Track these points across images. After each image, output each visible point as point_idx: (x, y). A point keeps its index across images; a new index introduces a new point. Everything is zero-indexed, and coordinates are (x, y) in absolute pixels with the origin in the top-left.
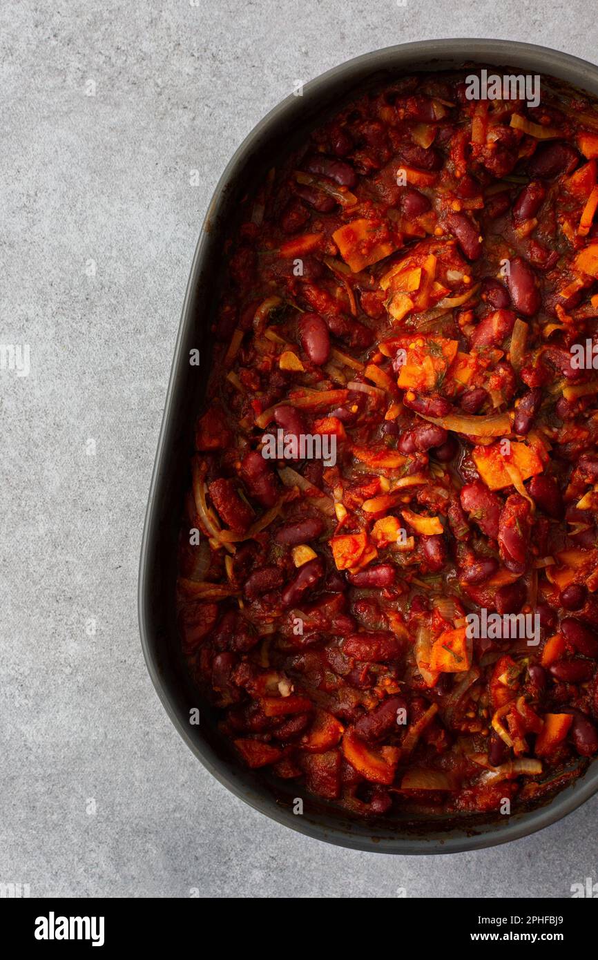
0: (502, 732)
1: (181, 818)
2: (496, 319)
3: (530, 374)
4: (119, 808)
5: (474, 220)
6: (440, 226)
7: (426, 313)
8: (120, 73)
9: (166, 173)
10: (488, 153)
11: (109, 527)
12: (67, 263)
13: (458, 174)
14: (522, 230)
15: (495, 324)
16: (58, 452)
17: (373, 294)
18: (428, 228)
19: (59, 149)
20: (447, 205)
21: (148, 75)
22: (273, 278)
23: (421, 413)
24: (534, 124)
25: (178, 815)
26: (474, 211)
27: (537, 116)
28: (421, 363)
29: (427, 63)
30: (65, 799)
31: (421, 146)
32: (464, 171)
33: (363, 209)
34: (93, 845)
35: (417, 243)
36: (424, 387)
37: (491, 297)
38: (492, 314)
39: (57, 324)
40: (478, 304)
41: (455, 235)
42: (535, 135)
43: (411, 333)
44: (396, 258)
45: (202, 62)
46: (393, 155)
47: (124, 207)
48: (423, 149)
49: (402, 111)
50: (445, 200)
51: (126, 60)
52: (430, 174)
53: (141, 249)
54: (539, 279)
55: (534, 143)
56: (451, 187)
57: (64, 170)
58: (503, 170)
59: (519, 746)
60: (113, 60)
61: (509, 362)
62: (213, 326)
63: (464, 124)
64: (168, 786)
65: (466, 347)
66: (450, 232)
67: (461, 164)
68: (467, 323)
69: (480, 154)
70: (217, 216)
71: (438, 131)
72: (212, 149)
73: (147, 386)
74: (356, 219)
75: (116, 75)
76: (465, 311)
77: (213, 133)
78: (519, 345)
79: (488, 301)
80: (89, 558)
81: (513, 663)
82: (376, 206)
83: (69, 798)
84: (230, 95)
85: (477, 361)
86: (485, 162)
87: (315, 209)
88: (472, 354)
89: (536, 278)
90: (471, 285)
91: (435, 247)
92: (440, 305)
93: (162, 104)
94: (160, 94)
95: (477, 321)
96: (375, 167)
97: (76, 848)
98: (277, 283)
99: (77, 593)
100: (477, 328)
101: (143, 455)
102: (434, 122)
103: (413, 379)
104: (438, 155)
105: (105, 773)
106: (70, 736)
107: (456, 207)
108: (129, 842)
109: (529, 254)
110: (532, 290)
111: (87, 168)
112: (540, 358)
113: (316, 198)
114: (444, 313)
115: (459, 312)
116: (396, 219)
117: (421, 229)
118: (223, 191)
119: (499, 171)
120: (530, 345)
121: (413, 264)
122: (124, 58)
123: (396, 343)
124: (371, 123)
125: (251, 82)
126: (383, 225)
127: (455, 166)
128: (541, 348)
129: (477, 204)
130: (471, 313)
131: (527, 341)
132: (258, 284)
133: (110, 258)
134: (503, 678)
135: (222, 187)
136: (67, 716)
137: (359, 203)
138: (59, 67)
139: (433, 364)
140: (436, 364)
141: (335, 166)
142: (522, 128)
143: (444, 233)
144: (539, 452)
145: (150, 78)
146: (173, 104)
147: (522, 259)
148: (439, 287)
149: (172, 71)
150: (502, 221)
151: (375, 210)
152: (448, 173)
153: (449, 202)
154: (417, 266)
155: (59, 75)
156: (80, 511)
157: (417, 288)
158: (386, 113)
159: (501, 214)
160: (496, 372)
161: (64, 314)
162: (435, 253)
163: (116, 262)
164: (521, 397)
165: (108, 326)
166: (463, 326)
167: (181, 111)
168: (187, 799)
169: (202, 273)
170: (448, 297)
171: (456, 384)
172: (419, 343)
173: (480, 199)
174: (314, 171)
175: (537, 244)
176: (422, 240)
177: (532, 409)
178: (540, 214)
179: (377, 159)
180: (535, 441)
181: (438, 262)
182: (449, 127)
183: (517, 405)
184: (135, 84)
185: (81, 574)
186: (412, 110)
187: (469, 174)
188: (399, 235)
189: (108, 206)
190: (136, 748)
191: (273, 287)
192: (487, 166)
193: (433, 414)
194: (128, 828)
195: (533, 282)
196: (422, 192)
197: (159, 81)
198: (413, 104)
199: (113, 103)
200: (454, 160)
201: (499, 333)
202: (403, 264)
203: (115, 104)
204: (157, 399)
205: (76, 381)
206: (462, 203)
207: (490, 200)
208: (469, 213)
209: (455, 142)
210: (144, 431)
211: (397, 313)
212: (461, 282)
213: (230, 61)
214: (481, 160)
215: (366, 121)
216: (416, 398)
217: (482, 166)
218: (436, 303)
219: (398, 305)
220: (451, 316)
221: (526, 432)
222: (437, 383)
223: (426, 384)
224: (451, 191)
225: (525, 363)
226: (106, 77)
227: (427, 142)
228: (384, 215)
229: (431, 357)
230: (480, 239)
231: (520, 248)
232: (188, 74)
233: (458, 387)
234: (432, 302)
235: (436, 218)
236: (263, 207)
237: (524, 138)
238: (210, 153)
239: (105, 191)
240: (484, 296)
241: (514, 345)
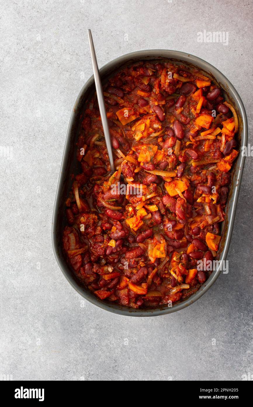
0: (174, 275)
1: (66, 311)
2: (170, 140)
3: (181, 157)
4: (45, 308)
5: (162, 108)
6: (151, 110)
7: (147, 138)
8: (45, 60)
9: (61, 93)
10: (166, 86)
11: (42, 212)
12: (27, 123)
13: (157, 93)
14: (178, 111)
15: (170, 142)
16: (24, 187)
17: (130, 132)
18: (147, 111)
19: (25, 85)
20: (153, 103)
21: (55, 61)
22: (96, 127)
23: (146, 170)
24: (181, 77)
25: (65, 311)
26: (162, 105)
27: (182, 74)
28: (146, 153)
29: (146, 57)
30: (27, 305)
31: (145, 84)
32: (159, 92)
33: (126, 104)
34: (36, 321)
35: (144, 115)
36: (147, 161)
37: (168, 133)
38: (169, 138)
39: (24, 144)
40: (164, 135)
41: (156, 113)
42: (181, 80)
43: (142, 144)
44: (137, 120)
45: (73, 56)
46: (136, 87)
47: (47, 104)
48: (145, 85)
49: (138, 72)
50: (153, 101)
51: (47, 56)
52: (148, 93)
53: (52, 118)
54: (184, 127)
55: (181, 83)
56: (155, 97)
57: (27, 92)
58: (171, 92)
59: (179, 279)
60: (43, 56)
61: (175, 154)
62: (77, 143)
63: (159, 77)
64: (62, 301)
65: (160, 148)
66: (155, 112)
67: (158, 90)
68: (161, 141)
69: (164, 87)
70: (78, 107)
71: (150, 79)
72: (76, 85)
73: (55, 165)
74: (124, 108)
75: (44, 60)
76: (160, 137)
77: (77, 80)
78: (178, 148)
79: (167, 134)
80: (35, 223)
81: (177, 253)
82: (130, 103)
83: (28, 305)
84: (82, 67)
85: (164, 153)
86: (165, 89)
87: (110, 104)
88: (162, 150)
89: (183, 126)
90: (162, 129)
91: (150, 117)
92: (151, 135)
93: (60, 70)
94: (59, 67)
95: (164, 141)
96: (130, 91)
97: (31, 322)
98: (98, 129)
99: (31, 235)
100: (164, 143)
101: (53, 188)
102: (149, 76)
103: (143, 158)
104: (151, 87)
105: (40, 297)
106: (29, 284)
107: (156, 104)
108: (49, 320)
109: (181, 119)
110: (182, 130)
111: (34, 92)
112: (185, 153)
113: (111, 101)
114: (153, 138)
115: (158, 138)
116: (137, 108)
117: (145, 111)
118: (80, 99)
119: (170, 92)
120: (182, 149)
121: (142, 122)
122: (47, 55)
123: (137, 147)
124: (128, 76)
125: (89, 63)
126: (132, 110)
127: (156, 90)
128: (185, 149)
129: (163, 103)
130: (162, 138)
131: (180, 147)
132: (92, 130)
133: (42, 122)
134: (175, 259)
135: (79, 98)
136: (27, 277)
137: (125, 102)
138: (25, 58)
139: (150, 153)
140: (150, 154)
141: (117, 90)
142: (177, 78)
143: (153, 112)
144: (186, 183)
145: (56, 61)
146: (63, 70)
147: (178, 120)
148: (151, 130)
149: (63, 59)
150: (172, 108)
151: (130, 105)
152: (154, 93)
153: (154, 102)
154: (144, 123)
155: (25, 61)
156: (32, 207)
157: (144, 130)
158: (133, 73)
159: (171, 106)
160: (171, 157)
161: (26, 141)
162: (149, 119)
163: (44, 123)
164: (179, 166)
165: (41, 144)
166: (159, 142)
167: (66, 73)
168: (68, 305)
169: (73, 125)
170: (154, 133)
171: (157, 160)
172: (145, 147)
173: (164, 101)
174: (110, 92)
175: (183, 116)
176: (145, 114)
177: (182, 169)
178: (184, 106)
179: (131, 88)
180: (184, 180)
181: (151, 121)
182: (154, 78)
183: (177, 168)
184: (51, 63)
185: (32, 228)
186: (142, 72)
187: (160, 93)
188: (138, 113)
189: (41, 104)
190: (51, 288)
191: (97, 130)
192: (166, 90)
193: (149, 170)
194: (48, 315)
195: (182, 128)
196: (145, 99)
197: (59, 62)
198: (142, 70)
199: (43, 70)
200: (155, 88)
201: (171, 145)
202: (139, 122)
203: (44, 70)
204: (58, 169)
205: (30, 163)
206: (158, 103)
207: (168, 101)
208: (161, 106)
209: (156, 82)
210: (54, 180)
211: (137, 138)
212: (158, 128)
213: (82, 56)
214: (164, 88)
215: (127, 76)
216: (144, 165)
217: (164, 90)
218: (150, 135)
219: (137, 136)
220: (156, 139)
221: (181, 177)
222: (151, 160)
223: (147, 160)
224: (155, 99)
225: (180, 154)
226: (41, 61)
227: (147, 83)
228: (133, 106)
229: (149, 151)
230: (164, 114)
231: (178, 117)
232: (68, 60)
233: (158, 161)
234: (149, 134)
235: (150, 107)
236: (93, 104)
237: (178, 82)
238: (76, 86)
239: (40, 99)
240: (166, 133)
241: (176, 148)
